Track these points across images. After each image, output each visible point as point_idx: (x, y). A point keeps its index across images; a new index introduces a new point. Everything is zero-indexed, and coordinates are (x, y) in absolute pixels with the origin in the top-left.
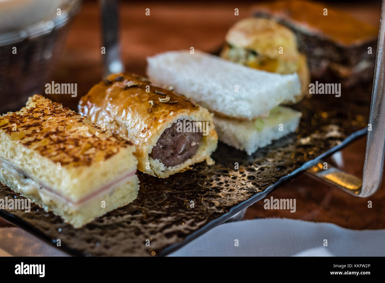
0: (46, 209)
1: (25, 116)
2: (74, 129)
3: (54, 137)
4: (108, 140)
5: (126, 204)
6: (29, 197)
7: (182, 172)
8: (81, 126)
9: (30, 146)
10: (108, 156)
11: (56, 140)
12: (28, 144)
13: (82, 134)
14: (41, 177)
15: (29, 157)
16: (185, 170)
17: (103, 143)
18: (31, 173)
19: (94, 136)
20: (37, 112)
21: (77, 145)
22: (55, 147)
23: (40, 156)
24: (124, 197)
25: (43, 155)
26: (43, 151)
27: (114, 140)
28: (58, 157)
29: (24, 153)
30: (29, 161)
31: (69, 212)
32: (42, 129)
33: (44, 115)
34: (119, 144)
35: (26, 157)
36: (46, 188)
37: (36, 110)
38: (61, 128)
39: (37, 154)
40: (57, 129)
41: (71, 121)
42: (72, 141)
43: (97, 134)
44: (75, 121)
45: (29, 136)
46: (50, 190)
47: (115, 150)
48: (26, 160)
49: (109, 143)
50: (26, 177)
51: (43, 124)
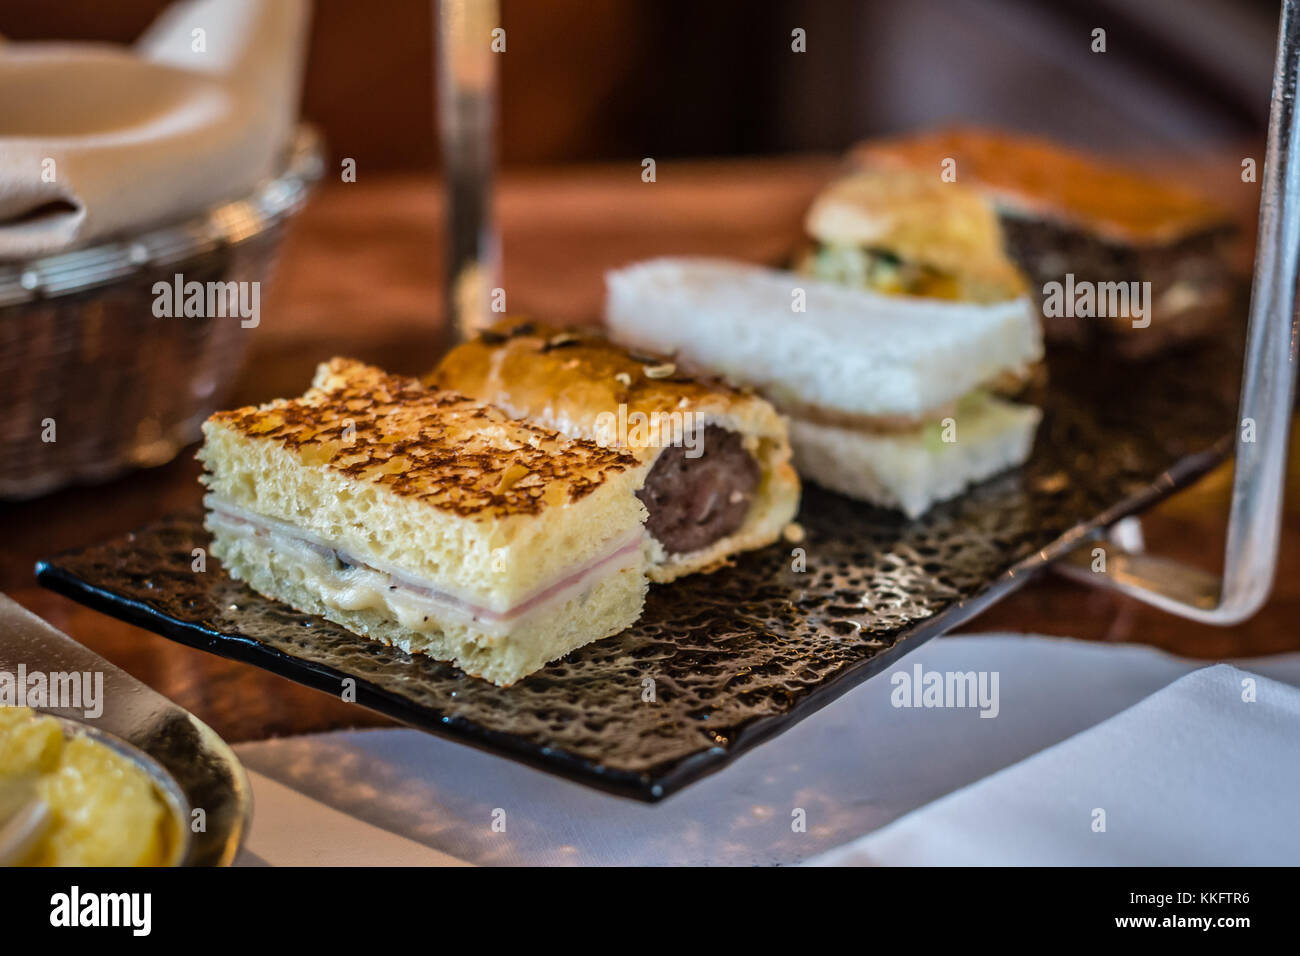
0: (406, 646)
1: (326, 409)
2: (468, 434)
3: (419, 452)
4: (568, 454)
5: (616, 632)
6: (350, 619)
7: (706, 572)
8: (484, 427)
9: (360, 475)
10: (580, 491)
11: (427, 459)
12: (355, 471)
13: (492, 444)
14: (396, 555)
15: (361, 504)
16: (714, 568)
17: (558, 463)
18: (362, 550)
19: (527, 448)
20: (353, 398)
21: (487, 468)
22: (432, 475)
23: (394, 498)
24: (610, 612)
25: (404, 494)
26: (401, 485)
27: (584, 454)
28: (445, 497)
29: (345, 496)
30: (360, 517)
31: (482, 644)
32: (382, 436)
33: (376, 404)
34: (600, 462)
35: (349, 504)
36: (410, 587)
37: (350, 393)
38: (432, 433)
39: (383, 493)
40: (421, 434)
41: (455, 416)
42: (472, 460)
43: (534, 442)
44: (465, 415)
45: (351, 452)
46: (423, 590)
47: (595, 478)
48: (351, 515)
49: (572, 461)
50: (343, 565)
51: (379, 424)
